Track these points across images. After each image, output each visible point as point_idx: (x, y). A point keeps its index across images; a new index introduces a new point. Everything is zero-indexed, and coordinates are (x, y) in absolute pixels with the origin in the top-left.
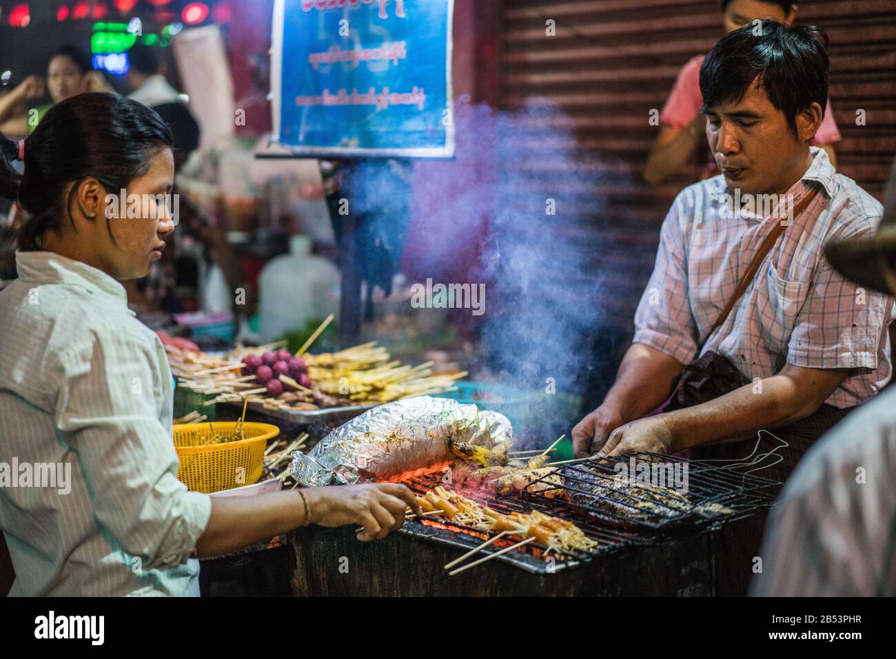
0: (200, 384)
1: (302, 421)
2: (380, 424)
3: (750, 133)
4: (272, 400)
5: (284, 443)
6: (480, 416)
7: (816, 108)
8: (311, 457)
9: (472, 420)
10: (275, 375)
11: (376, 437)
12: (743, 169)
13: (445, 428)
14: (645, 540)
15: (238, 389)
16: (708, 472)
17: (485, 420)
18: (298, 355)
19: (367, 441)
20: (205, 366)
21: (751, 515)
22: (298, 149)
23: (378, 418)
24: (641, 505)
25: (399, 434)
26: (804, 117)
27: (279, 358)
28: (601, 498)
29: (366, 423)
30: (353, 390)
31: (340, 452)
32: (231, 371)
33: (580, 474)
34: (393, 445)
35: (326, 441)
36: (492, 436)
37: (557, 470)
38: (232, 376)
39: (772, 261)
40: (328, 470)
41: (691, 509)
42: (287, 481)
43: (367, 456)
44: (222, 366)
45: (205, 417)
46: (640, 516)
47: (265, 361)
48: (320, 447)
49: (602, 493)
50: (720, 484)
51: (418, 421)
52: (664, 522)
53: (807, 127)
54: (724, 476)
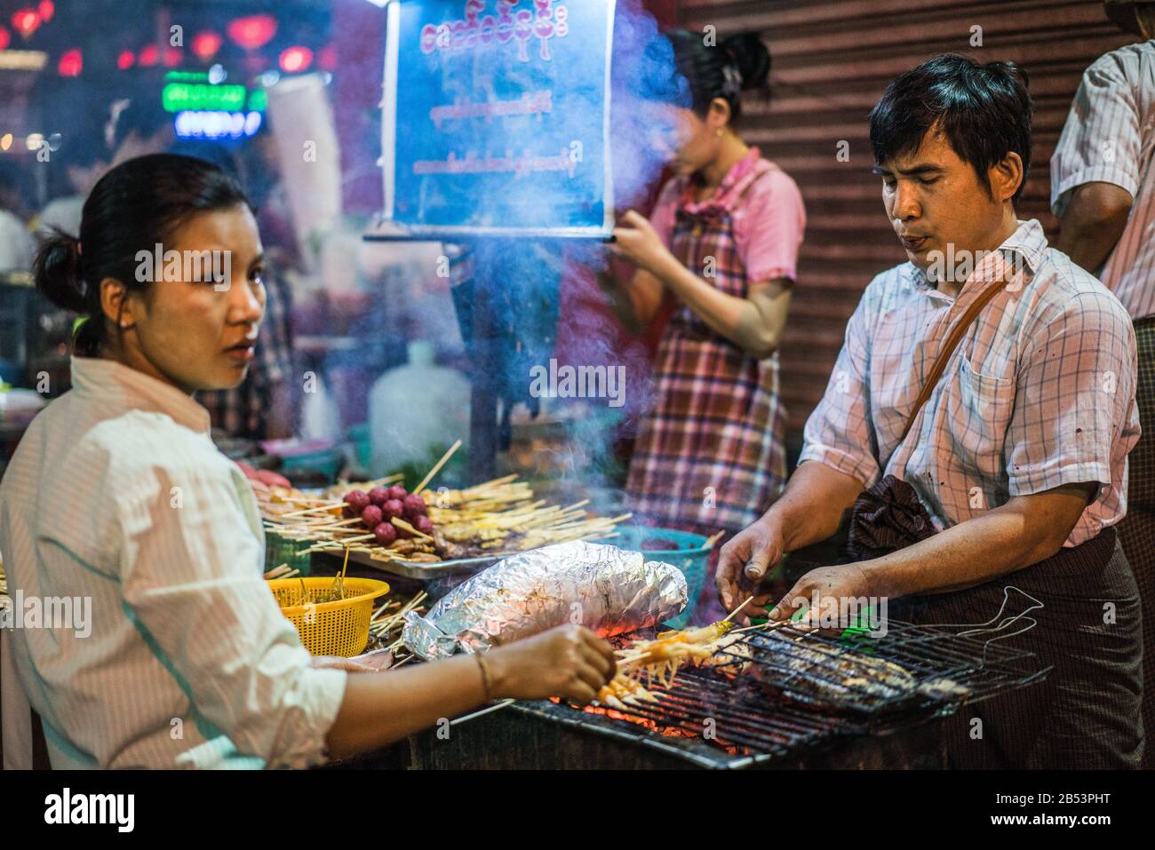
0: (290, 529)
1: (421, 576)
2: (517, 579)
3: (931, 192)
4: (381, 549)
5: (398, 604)
6: (647, 569)
7: (1014, 159)
8: (429, 621)
9: (636, 573)
10: (386, 517)
11: (512, 594)
12: (926, 237)
13: (600, 584)
14: (856, 728)
15: (338, 536)
16: (939, 640)
17: (653, 574)
18: (416, 492)
19: (501, 600)
20: (297, 506)
21: (993, 695)
22: (417, 229)
23: (515, 571)
24: (850, 682)
25: (542, 590)
26: (1001, 172)
27: (391, 496)
28: (799, 673)
29: (499, 577)
30: (485, 536)
31: (466, 614)
32: (330, 512)
33: (774, 642)
34: (535, 605)
35: (447, 599)
36: (662, 594)
37: (744, 638)
38: (330, 518)
39: (965, 354)
40: (449, 637)
41: (915, 687)
42: (399, 652)
43: (500, 619)
44: (318, 506)
45: (297, 571)
46: (849, 697)
47: (374, 500)
48: (439, 607)
49: (801, 666)
50: (954, 656)
51: (566, 575)
52: (878, 703)
53: (1005, 183)
54: (960, 645)
